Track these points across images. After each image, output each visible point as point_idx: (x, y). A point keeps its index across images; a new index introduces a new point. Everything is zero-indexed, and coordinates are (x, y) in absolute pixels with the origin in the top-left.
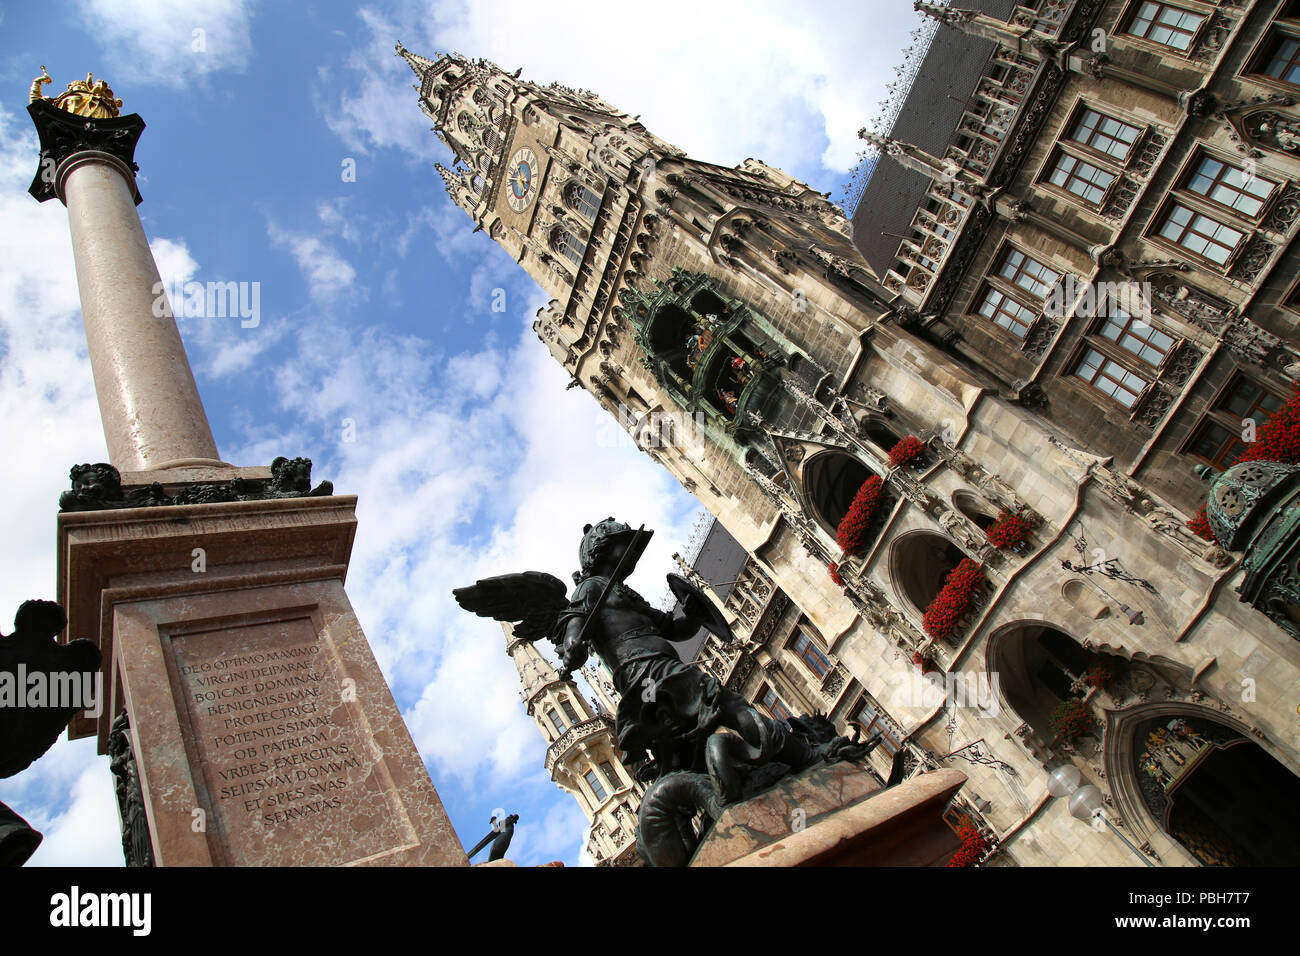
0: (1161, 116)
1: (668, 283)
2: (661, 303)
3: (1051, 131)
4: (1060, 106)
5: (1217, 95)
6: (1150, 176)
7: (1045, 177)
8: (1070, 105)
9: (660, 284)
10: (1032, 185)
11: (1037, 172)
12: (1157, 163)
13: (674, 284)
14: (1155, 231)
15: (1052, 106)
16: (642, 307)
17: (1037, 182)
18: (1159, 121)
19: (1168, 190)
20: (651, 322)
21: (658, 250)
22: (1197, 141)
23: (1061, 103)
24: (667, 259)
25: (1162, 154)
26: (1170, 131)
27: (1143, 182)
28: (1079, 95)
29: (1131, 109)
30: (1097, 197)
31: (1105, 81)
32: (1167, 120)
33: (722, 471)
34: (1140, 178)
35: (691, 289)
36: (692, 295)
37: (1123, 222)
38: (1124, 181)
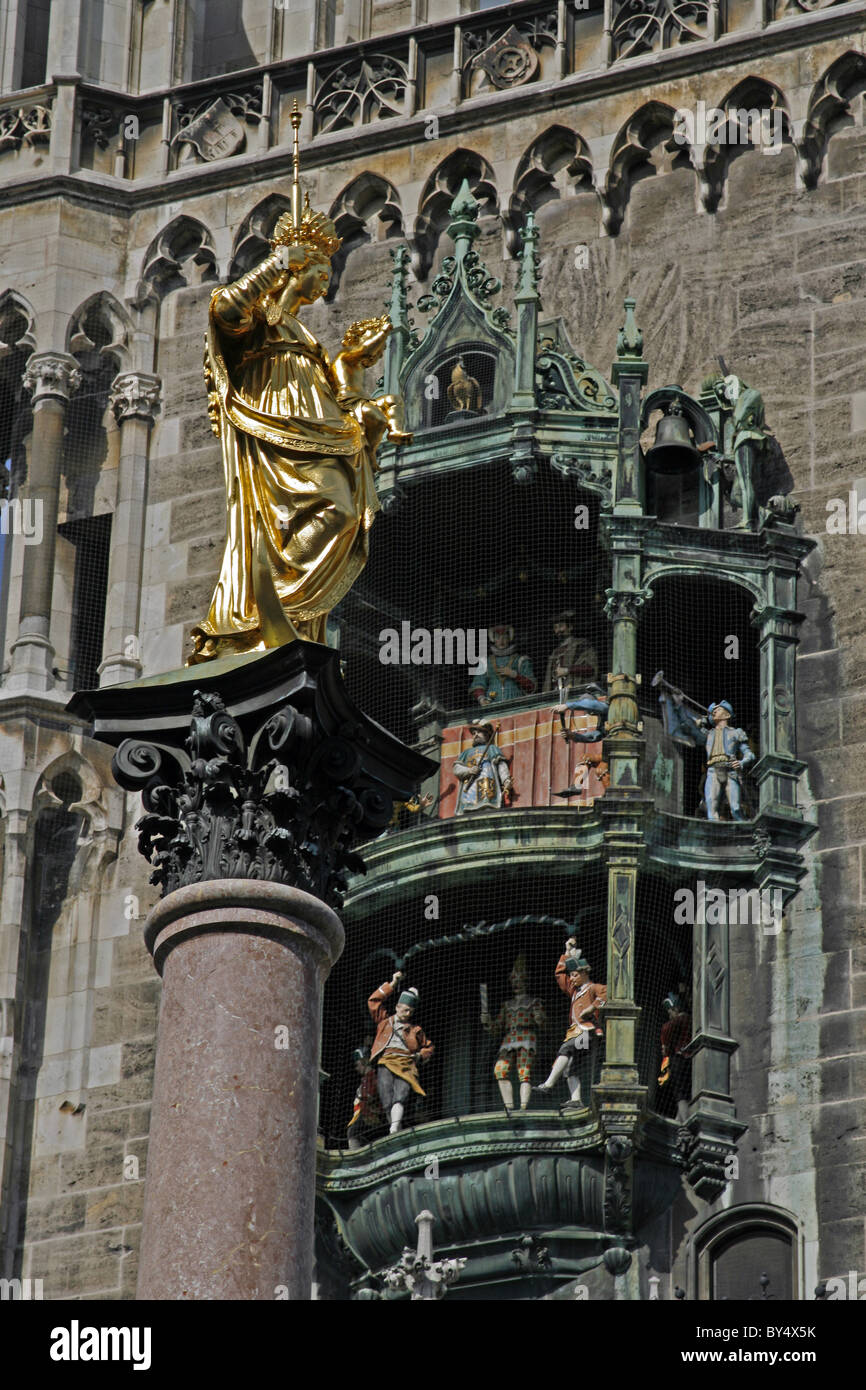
1: (661, 400)
2: (561, 443)
9: (630, 376)
13: (674, 433)
16: (482, 368)
20: (451, 457)
21: (759, 231)
24: (750, 303)
33: (90, 1232)
35: (706, 539)
36: (693, 561)
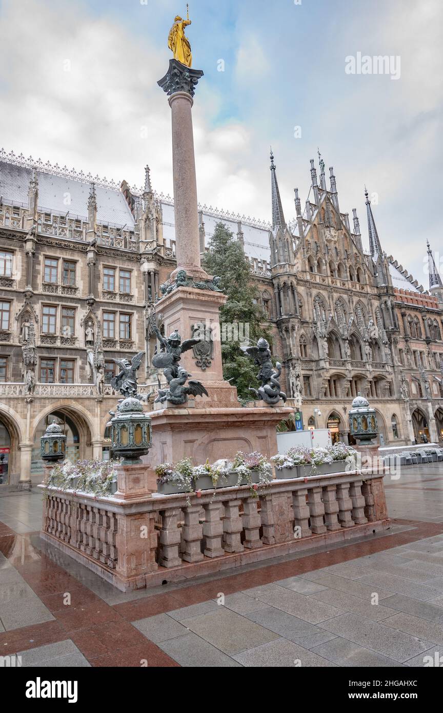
0: (83, 291)
3: (65, 253)
4: (74, 254)
5: (94, 305)
6: (63, 295)
7: (47, 257)
8: (76, 257)
10: (42, 253)
11: (48, 254)
12: (68, 296)
14: (45, 305)
15: (73, 250)
17: (44, 255)
18: (81, 290)
19: (60, 303)
22: (79, 305)
23: (75, 253)
25: (71, 296)
26: (79, 295)
27: (59, 293)
28: (80, 260)
29: (82, 279)
30: (47, 280)
31: (88, 267)
32: (82, 293)
34: (61, 292)
37: (43, 293)
38: (57, 287)
